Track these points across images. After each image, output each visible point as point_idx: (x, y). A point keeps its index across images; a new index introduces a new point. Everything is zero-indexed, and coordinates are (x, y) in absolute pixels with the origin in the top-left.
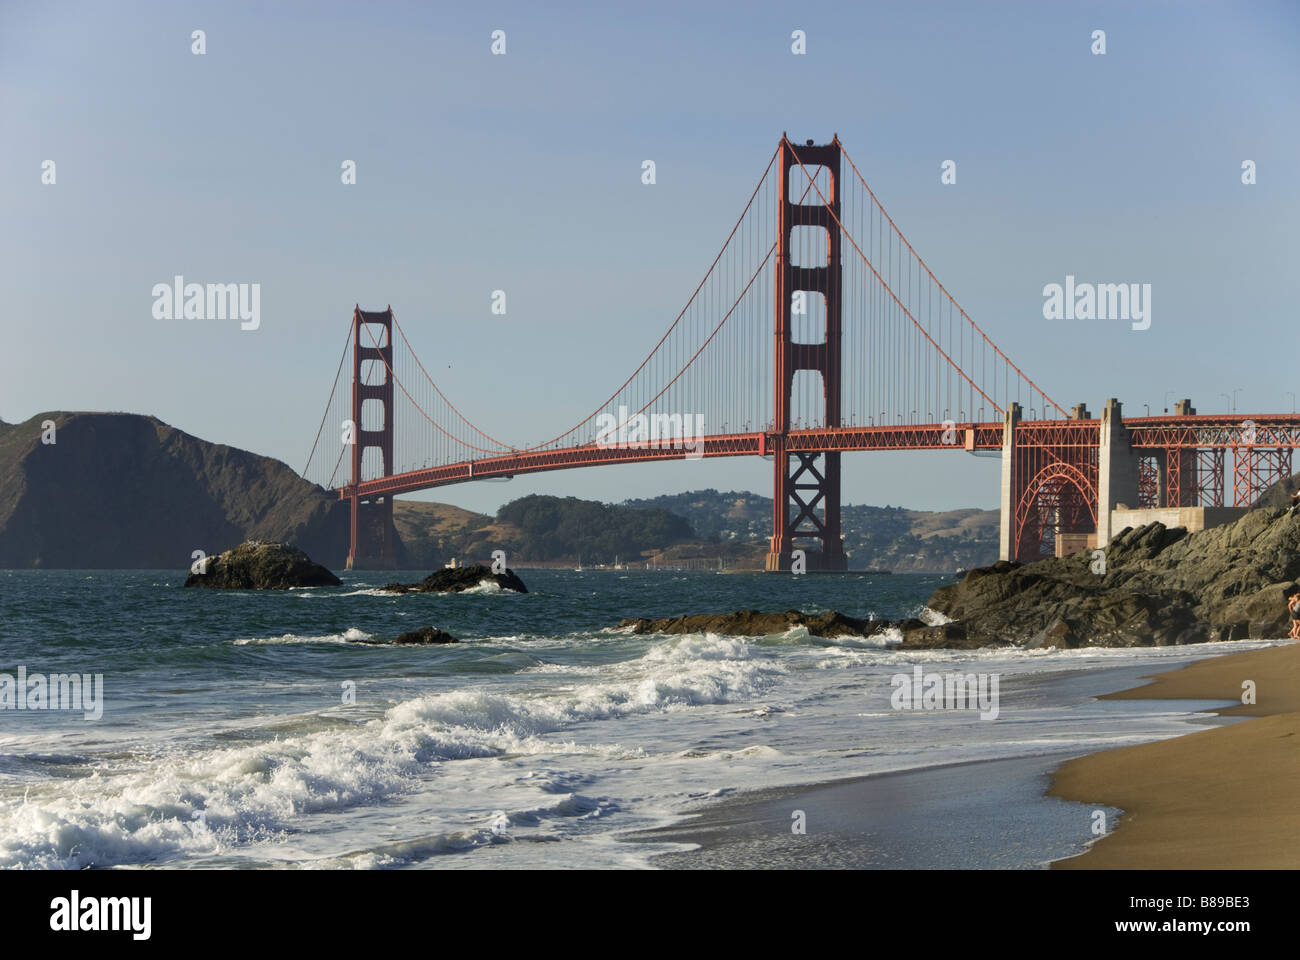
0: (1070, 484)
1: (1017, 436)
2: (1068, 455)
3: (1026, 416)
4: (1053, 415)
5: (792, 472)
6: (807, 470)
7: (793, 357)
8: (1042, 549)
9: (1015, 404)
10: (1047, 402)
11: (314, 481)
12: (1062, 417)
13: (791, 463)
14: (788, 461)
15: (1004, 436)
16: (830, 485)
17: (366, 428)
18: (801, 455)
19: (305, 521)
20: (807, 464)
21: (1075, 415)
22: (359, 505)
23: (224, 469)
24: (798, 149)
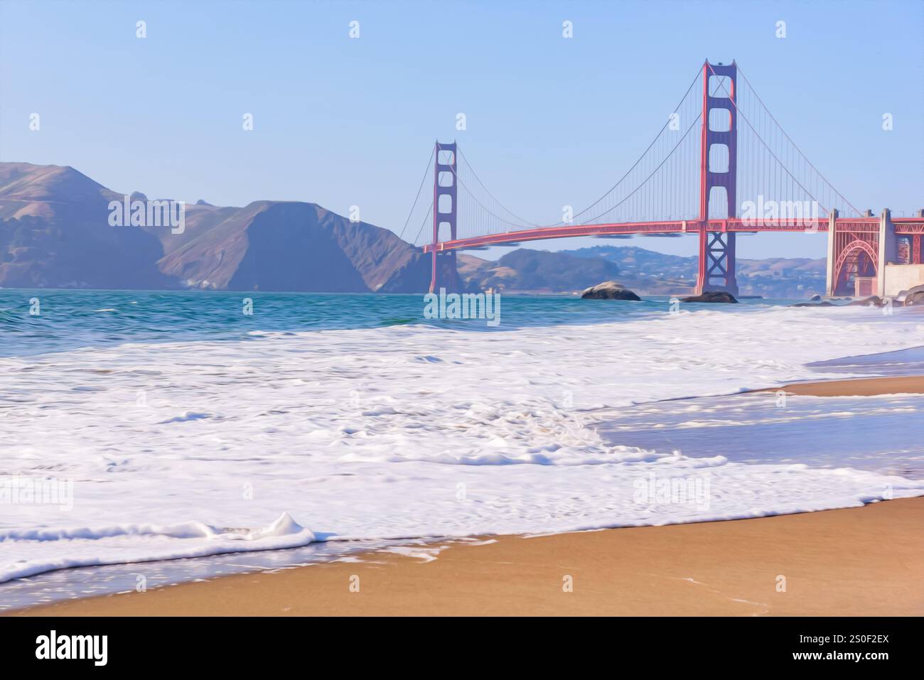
0: (864, 251)
1: (837, 227)
2: (861, 236)
3: (841, 216)
4: (855, 215)
5: (710, 241)
6: (717, 241)
7: (711, 180)
8: (848, 284)
9: (835, 210)
10: (851, 209)
11: (410, 242)
12: (858, 216)
13: (709, 237)
14: (707, 236)
15: (829, 226)
16: (730, 249)
17: (441, 210)
18: (714, 233)
19: (405, 265)
20: (718, 238)
21: (866, 215)
22: (437, 257)
23: (357, 235)
24: (714, 67)
